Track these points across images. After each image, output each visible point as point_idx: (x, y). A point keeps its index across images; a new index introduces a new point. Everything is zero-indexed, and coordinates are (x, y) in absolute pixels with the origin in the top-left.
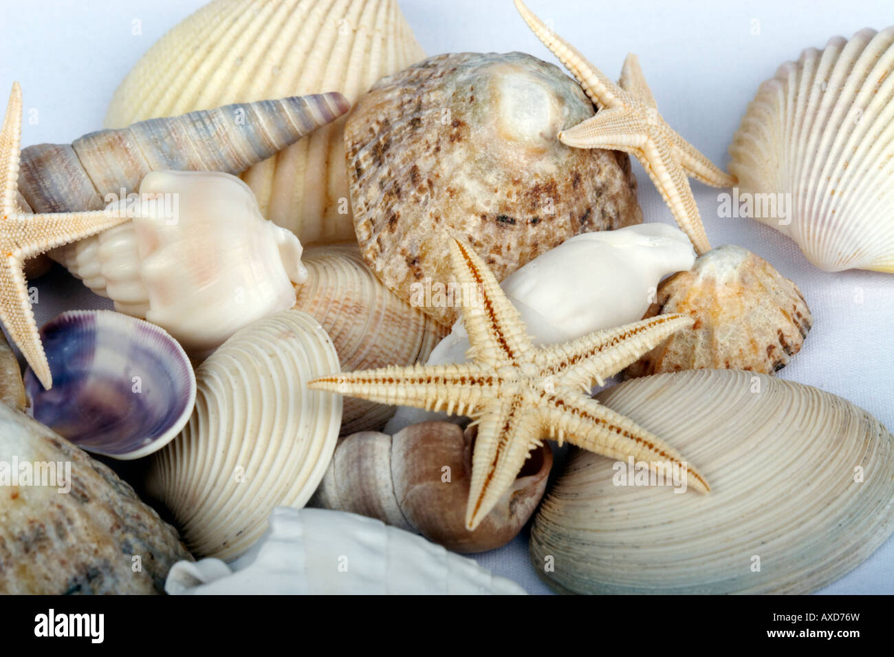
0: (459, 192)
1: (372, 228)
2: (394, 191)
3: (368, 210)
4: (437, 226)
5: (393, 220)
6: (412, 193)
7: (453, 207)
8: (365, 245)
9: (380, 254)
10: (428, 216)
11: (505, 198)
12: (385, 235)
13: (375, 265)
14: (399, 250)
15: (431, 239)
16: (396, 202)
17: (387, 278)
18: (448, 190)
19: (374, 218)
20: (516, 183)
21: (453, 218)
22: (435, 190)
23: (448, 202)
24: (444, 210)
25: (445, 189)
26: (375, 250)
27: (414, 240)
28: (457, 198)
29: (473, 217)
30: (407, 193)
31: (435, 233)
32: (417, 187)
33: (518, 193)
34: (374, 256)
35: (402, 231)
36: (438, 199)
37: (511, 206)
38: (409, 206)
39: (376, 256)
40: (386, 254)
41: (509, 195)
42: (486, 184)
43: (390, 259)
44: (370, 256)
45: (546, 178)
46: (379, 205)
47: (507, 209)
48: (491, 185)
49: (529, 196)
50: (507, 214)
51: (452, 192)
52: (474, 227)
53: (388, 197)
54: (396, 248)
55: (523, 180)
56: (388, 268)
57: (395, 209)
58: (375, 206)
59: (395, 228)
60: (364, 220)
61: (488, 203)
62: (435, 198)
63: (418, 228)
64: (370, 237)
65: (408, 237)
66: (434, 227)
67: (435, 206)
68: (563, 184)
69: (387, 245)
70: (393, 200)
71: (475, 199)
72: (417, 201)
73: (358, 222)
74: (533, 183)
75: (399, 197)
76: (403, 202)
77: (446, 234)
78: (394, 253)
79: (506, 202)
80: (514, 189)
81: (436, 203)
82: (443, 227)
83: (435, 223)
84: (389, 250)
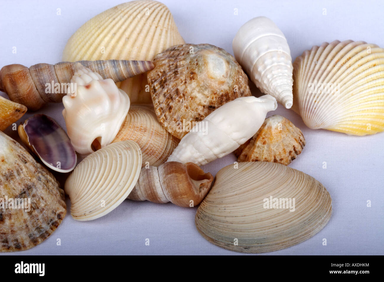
0: (195, 98)
1: (162, 111)
2: (170, 98)
3: (160, 104)
4: (187, 110)
5: (170, 108)
6: (177, 98)
7: (193, 103)
8: (160, 117)
9: (166, 120)
10: (184, 107)
11: (211, 99)
12: (167, 113)
13: (164, 124)
14: (173, 119)
15: (185, 115)
16: (171, 102)
17: (169, 129)
18: (191, 97)
19: (162, 107)
20: (215, 94)
21: (193, 107)
22: (186, 97)
23: (191, 102)
24: (189, 104)
25: (190, 97)
26: (164, 119)
27: (179, 115)
28: (194, 100)
29: (200, 107)
30: (175, 98)
31: (186, 113)
32: (179, 96)
33: (216, 98)
34: (163, 121)
35: (174, 112)
36: (187, 101)
37: (213, 102)
38: (176, 103)
39: (164, 121)
40: (168, 120)
41: (213, 98)
42: (204, 95)
43: (170, 122)
44: (162, 121)
45: (225, 91)
46: (164, 102)
47: (212, 103)
48: (206, 95)
49: (220, 98)
50: (212, 105)
51: (192, 98)
52: (201, 110)
53: (167, 100)
54: (172, 118)
55: (218, 93)
56: (169, 125)
57: (171, 104)
58: (162, 103)
59: (171, 111)
60: (158, 108)
61: (205, 102)
62: (186, 100)
63: (180, 111)
64: (161, 114)
65: (176, 115)
66: (186, 111)
67: (186, 103)
68: (231, 93)
69: (169, 117)
70: (170, 101)
71: (201, 100)
72: (179, 101)
73: (156, 109)
74: (221, 94)
75: (172, 100)
76: (174, 102)
77: (190, 113)
78: (172, 120)
79: (211, 101)
80: (214, 96)
81: (186, 102)
82: (189, 110)
83: (186, 109)
84: (169, 119)
